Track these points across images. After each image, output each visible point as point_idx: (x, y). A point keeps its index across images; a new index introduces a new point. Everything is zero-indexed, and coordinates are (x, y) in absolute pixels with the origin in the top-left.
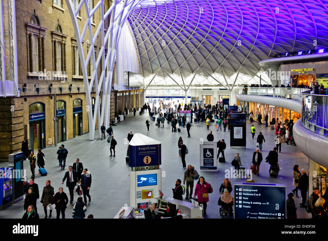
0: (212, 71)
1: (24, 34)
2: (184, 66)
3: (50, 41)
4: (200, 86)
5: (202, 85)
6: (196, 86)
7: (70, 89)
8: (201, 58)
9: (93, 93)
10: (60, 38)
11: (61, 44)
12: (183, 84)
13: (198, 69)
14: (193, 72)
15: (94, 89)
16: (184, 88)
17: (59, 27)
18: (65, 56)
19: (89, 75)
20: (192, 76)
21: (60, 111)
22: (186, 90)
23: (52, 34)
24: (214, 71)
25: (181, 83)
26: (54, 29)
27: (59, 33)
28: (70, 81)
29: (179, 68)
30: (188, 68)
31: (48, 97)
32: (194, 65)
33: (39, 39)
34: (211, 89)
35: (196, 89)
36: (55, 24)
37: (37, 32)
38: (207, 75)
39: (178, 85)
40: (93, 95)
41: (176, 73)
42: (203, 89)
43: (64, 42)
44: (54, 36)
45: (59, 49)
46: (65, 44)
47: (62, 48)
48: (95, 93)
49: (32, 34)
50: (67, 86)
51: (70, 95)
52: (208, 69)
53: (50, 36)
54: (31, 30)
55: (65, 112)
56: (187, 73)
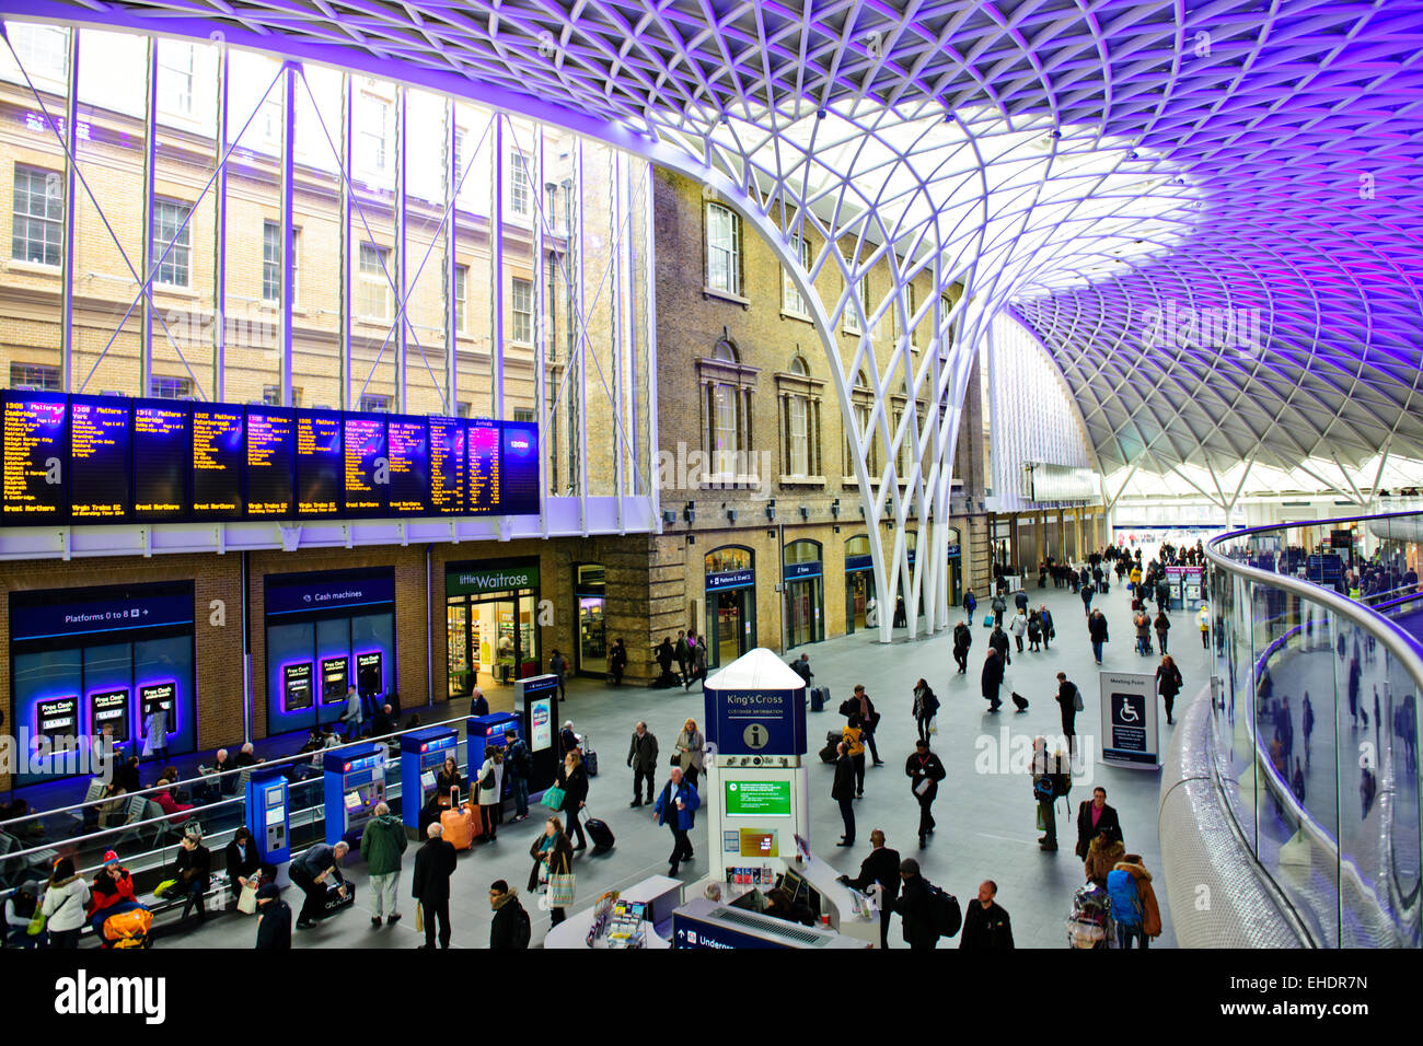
0: (1300, 451)
1: (693, 385)
2: (1215, 442)
3: (772, 396)
4: (1272, 494)
5: (1277, 491)
6: (1260, 494)
7: (834, 511)
8: (1260, 418)
9: (912, 519)
10: (804, 390)
11: (808, 402)
12: (1216, 491)
13: (1256, 448)
14: (1243, 457)
15: (915, 512)
16: (1220, 501)
17: (802, 363)
18: (818, 431)
19: (900, 476)
20: (1241, 466)
21: (805, 566)
22: (1227, 508)
23: (778, 379)
24: (1307, 453)
25: (1210, 488)
26: (785, 369)
27: (802, 376)
28: (836, 492)
29: (1199, 447)
30: (1227, 444)
31: (764, 533)
32: (1245, 437)
33: (738, 394)
34: (1308, 504)
35: (1261, 504)
36: (790, 356)
37: (733, 377)
38: (1290, 463)
39: (1203, 494)
40: (912, 526)
41: (1192, 460)
42: (1284, 504)
43: (813, 398)
44: (782, 385)
45: (799, 416)
46: (817, 403)
47: (809, 412)
48: (917, 519)
49: (716, 383)
50: (828, 504)
51: (835, 526)
52: (1290, 446)
53: (771, 385)
54: (714, 374)
55: (821, 570)
56: (1226, 460)
